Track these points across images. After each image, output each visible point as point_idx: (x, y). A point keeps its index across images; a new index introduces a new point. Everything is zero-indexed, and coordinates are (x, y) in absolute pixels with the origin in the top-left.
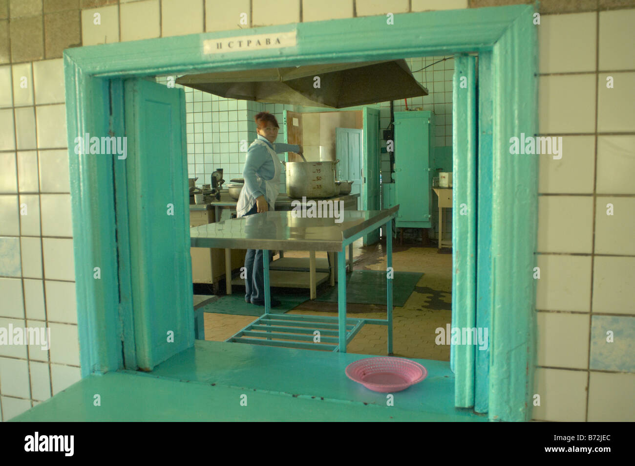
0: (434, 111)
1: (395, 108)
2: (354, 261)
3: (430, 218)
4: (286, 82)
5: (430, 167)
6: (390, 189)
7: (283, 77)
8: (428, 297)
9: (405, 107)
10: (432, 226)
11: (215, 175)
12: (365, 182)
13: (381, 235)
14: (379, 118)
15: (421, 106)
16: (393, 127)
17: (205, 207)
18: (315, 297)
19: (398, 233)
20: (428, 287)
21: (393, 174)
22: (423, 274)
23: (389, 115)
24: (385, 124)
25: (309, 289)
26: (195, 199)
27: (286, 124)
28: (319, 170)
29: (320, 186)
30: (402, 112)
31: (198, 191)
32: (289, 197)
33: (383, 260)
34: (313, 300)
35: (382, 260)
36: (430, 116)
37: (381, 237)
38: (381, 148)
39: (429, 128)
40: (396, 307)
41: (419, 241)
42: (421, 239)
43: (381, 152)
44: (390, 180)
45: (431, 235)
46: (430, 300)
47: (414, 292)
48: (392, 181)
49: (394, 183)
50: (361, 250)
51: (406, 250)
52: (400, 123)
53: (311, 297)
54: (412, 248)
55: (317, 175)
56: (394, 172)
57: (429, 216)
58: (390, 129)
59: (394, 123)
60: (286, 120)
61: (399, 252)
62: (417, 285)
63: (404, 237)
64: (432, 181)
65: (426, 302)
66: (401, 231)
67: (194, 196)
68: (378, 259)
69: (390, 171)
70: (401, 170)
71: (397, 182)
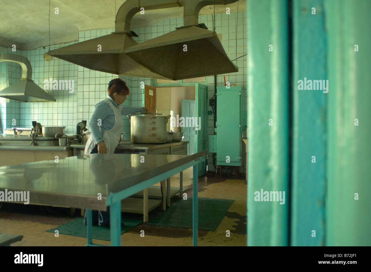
0: (244, 87)
1: (218, 85)
2: (184, 190)
3: (240, 159)
4: (128, 54)
5: (240, 124)
6: (213, 139)
7: (125, 49)
8: (235, 222)
9: (224, 84)
10: (242, 164)
11: (80, 125)
12: (196, 134)
13: (207, 170)
14: (207, 92)
15: (235, 84)
16: (216, 96)
17: (65, 148)
18: (148, 221)
19: (219, 169)
20: (236, 212)
21: (215, 128)
22: (234, 201)
23: (214, 89)
24: (211, 95)
25: (143, 215)
26: (60, 142)
27: (144, 94)
28: (154, 122)
29: (155, 134)
30: (222, 87)
31: (65, 136)
32: (132, 142)
33: (207, 189)
34: (145, 223)
35: (205, 189)
36: (241, 90)
37: (207, 172)
38: (208, 111)
39: (240, 98)
40: (209, 232)
41: (233, 175)
42: (234, 174)
43: (208, 114)
44: (213, 133)
45: (241, 171)
46: (237, 224)
47: (225, 216)
48: (215, 133)
49: (216, 134)
50: (192, 180)
51: (223, 181)
52: (221, 94)
53: (144, 221)
54: (228, 180)
55: (153, 126)
56: (216, 127)
57: (240, 158)
58: (214, 99)
59: (216, 94)
60: (144, 91)
61: (218, 183)
62: (228, 211)
63: (222, 172)
64: (242, 134)
65: (233, 226)
66: (221, 168)
67: (58, 140)
68: (202, 188)
69: (214, 126)
70: (221, 126)
71: (218, 134)
